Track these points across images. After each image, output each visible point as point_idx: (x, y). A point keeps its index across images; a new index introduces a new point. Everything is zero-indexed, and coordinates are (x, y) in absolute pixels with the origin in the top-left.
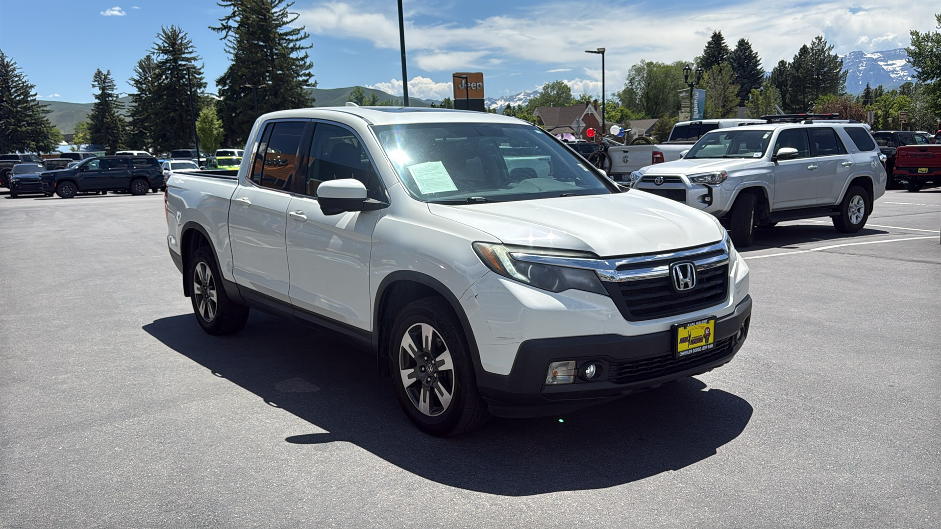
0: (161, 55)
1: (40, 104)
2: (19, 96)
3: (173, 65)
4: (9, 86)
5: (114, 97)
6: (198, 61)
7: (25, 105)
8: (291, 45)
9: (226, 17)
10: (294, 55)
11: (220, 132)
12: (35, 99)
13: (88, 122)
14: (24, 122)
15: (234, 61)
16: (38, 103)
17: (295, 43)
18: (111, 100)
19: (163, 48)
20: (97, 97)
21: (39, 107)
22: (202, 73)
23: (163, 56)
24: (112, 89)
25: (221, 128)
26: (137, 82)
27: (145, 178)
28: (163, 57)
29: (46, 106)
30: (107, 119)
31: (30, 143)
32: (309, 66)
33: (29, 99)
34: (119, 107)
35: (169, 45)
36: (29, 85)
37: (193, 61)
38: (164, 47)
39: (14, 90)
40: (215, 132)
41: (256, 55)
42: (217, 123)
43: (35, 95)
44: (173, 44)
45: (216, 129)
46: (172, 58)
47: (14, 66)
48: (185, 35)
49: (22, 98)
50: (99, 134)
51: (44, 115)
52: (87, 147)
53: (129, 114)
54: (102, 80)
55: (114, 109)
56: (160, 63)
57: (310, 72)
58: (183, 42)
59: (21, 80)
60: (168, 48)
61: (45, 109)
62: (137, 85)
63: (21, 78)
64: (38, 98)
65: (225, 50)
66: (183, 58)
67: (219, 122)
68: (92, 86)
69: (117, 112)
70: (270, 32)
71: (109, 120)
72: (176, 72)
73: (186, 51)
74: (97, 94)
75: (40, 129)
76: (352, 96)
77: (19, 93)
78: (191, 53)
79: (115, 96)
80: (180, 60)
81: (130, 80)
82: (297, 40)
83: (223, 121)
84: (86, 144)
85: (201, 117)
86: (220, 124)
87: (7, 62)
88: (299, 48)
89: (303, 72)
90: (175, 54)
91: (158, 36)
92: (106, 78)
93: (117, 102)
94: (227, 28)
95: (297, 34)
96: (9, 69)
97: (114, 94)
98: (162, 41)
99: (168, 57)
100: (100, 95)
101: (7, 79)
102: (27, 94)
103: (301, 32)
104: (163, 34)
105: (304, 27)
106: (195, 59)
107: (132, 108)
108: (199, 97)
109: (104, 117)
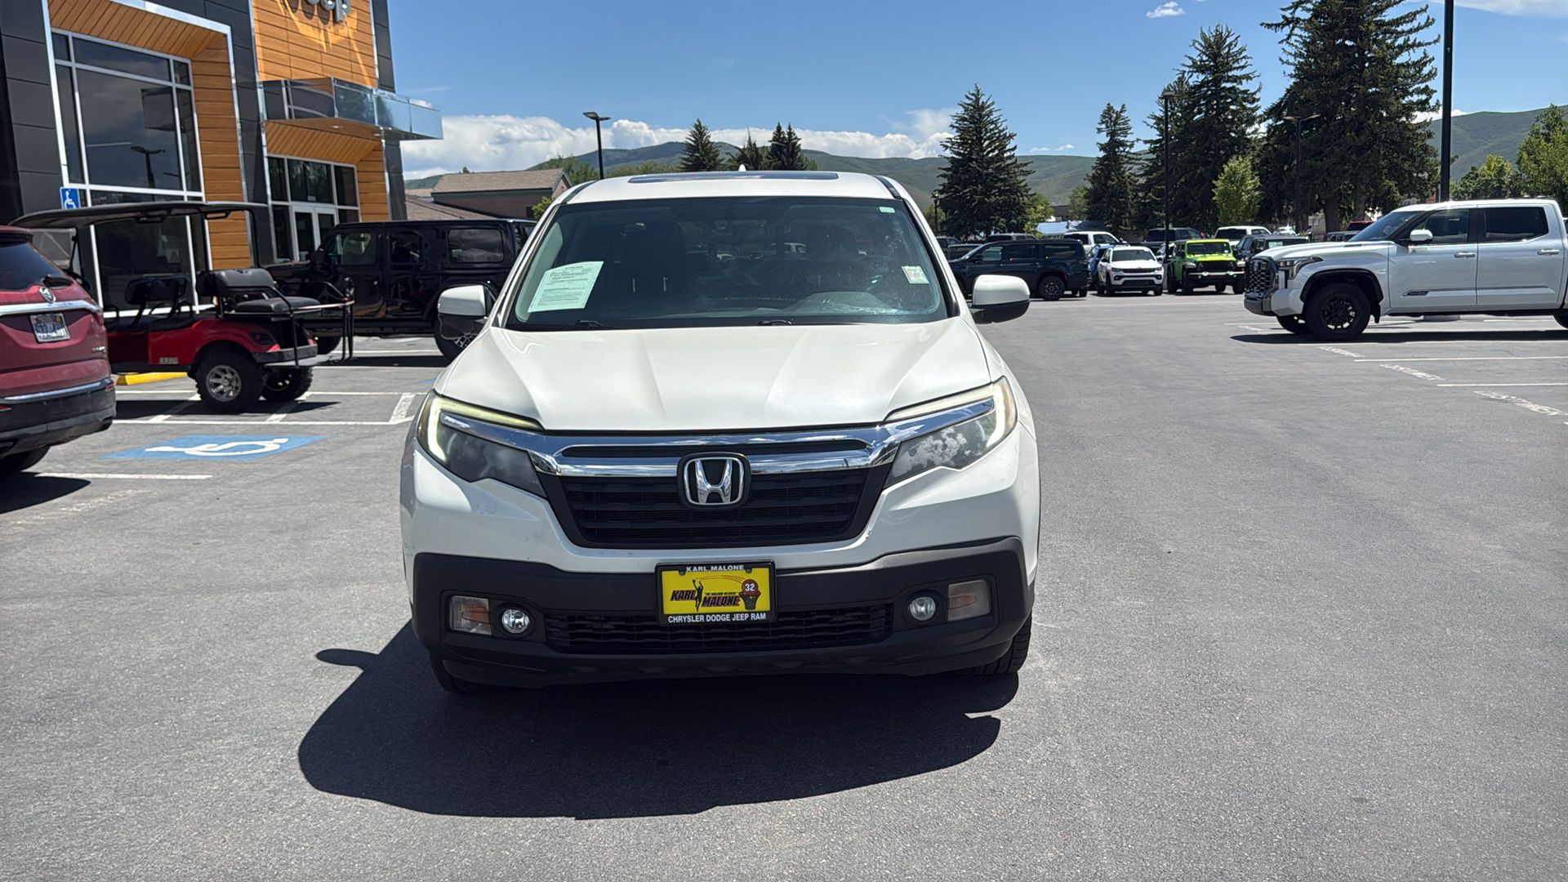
0: (1195, 75)
1: (1018, 162)
2: (993, 151)
3: (1212, 90)
4: (982, 138)
5: (1127, 146)
6: (1253, 79)
7: (998, 164)
8: (1400, 41)
9: (1293, 3)
10: (1402, 59)
11: (1252, 197)
12: (1013, 156)
13: (1086, 186)
14: (994, 189)
15: (1295, 76)
16: (1016, 161)
17: (1406, 37)
18: (1122, 152)
19: (1199, 63)
20: (1103, 148)
21: (1018, 167)
22: (1258, 100)
23: (1198, 76)
24: (1126, 134)
25: (1256, 190)
26: (1159, 120)
27: (1061, 275)
28: (1196, 79)
29: (1026, 165)
30: (1113, 180)
31: (999, 219)
32: (1428, 75)
33: (1005, 155)
34: (1133, 161)
35: (1209, 57)
36: (1008, 135)
37: (1244, 81)
38: (1201, 61)
39: (987, 142)
40: (1245, 197)
41: (1332, 65)
42: (1250, 182)
43: (1015, 148)
44: (1214, 56)
45: (1248, 192)
46: (1210, 79)
47: (991, 108)
48: (1236, 39)
49: (997, 155)
50: (1098, 205)
51: (1021, 178)
52: (1080, 225)
53: (1142, 172)
54: (1113, 121)
55: (1124, 166)
56: (1192, 88)
57: (1427, 86)
58: (1231, 51)
59: (998, 128)
60: (1207, 63)
61: (1024, 169)
62: (1158, 125)
63: (999, 125)
64: (1017, 153)
65: (1280, 59)
66: (1229, 77)
67: (1254, 181)
68: (1096, 131)
69: (1130, 169)
70: (1361, 21)
71: (1114, 183)
72: (1215, 102)
73: (1236, 65)
74: (1103, 143)
75: (1014, 199)
76: (1539, 122)
77: (993, 147)
78: (1243, 67)
79: (1129, 144)
80: (1224, 81)
81: (1149, 117)
82: (1410, 31)
83: (1261, 178)
84: (1077, 220)
85: (1224, 174)
86: (1255, 183)
87: (983, 102)
88: (1414, 45)
89: (1416, 86)
90: (1216, 72)
91: (1194, 44)
92: (1118, 117)
93: (1130, 153)
94: (1293, 21)
95: (1412, 21)
96: (984, 113)
97: (1127, 141)
98: (1199, 52)
99: (1206, 78)
100: (1107, 144)
101: (979, 127)
102: (1002, 149)
103: (1418, 16)
104: (1201, 41)
105: (1427, 7)
106: (1248, 77)
107: (1147, 162)
108: (1249, 140)
109: (1108, 177)
